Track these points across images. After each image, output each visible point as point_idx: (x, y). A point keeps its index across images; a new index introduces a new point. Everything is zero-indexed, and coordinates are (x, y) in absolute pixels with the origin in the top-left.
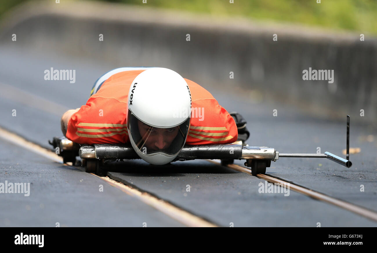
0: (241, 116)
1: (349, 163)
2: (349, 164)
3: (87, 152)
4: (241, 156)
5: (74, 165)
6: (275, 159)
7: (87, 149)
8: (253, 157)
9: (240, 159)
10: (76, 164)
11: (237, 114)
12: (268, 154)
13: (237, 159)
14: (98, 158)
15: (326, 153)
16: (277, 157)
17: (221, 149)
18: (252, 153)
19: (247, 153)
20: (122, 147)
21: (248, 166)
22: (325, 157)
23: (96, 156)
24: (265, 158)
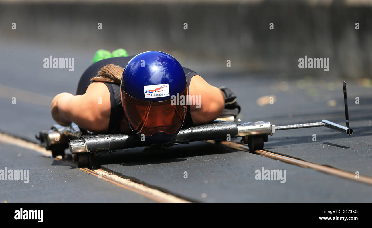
1: (349, 131)
3: (78, 146)
4: (237, 134)
6: (272, 133)
7: (78, 144)
8: (249, 133)
9: (236, 138)
12: (264, 128)
14: (90, 152)
15: (324, 121)
16: (274, 131)
17: (215, 128)
18: (248, 130)
19: (242, 130)
20: (113, 138)
21: (245, 143)
22: (323, 126)
23: (87, 150)
24: (261, 133)
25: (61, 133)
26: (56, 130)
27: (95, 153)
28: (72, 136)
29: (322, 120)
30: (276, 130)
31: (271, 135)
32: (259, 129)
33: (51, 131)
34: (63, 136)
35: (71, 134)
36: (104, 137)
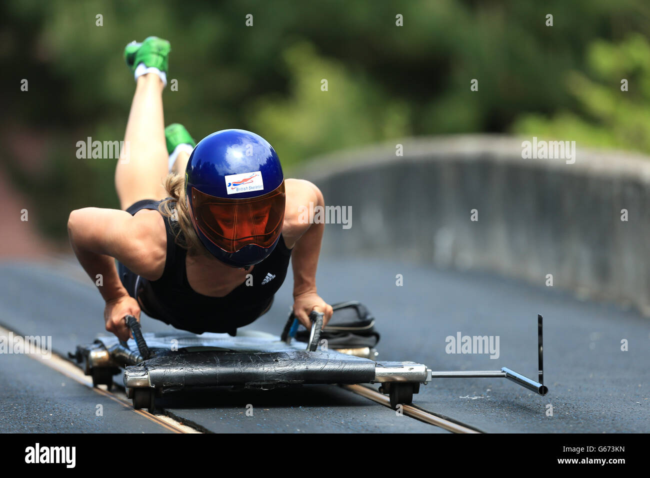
0: (365, 308)
1: (543, 389)
2: (543, 391)
3: (136, 376)
4: (374, 378)
5: (109, 389)
6: (426, 380)
7: (137, 373)
8: (393, 379)
9: (373, 383)
10: (113, 387)
11: (359, 305)
12: (415, 373)
13: (368, 383)
14: (154, 387)
15: (505, 369)
16: (429, 379)
17: (342, 367)
18: (391, 373)
19: (383, 374)
20: (190, 369)
21: (385, 393)
22: (503, 376)
23: (150, 383)
24: (410, 379)
25: (110, 351)
26: (102, 347)
27: (162, 389)
28: (126, 358)
29: (502, 367)
30: (433, 377)
31: (425, 385)
32: (407, 373)
33: (94, 346)
34: (112, 356)
35: (124, 355)
36: (177, 365)
